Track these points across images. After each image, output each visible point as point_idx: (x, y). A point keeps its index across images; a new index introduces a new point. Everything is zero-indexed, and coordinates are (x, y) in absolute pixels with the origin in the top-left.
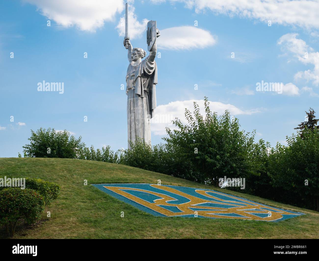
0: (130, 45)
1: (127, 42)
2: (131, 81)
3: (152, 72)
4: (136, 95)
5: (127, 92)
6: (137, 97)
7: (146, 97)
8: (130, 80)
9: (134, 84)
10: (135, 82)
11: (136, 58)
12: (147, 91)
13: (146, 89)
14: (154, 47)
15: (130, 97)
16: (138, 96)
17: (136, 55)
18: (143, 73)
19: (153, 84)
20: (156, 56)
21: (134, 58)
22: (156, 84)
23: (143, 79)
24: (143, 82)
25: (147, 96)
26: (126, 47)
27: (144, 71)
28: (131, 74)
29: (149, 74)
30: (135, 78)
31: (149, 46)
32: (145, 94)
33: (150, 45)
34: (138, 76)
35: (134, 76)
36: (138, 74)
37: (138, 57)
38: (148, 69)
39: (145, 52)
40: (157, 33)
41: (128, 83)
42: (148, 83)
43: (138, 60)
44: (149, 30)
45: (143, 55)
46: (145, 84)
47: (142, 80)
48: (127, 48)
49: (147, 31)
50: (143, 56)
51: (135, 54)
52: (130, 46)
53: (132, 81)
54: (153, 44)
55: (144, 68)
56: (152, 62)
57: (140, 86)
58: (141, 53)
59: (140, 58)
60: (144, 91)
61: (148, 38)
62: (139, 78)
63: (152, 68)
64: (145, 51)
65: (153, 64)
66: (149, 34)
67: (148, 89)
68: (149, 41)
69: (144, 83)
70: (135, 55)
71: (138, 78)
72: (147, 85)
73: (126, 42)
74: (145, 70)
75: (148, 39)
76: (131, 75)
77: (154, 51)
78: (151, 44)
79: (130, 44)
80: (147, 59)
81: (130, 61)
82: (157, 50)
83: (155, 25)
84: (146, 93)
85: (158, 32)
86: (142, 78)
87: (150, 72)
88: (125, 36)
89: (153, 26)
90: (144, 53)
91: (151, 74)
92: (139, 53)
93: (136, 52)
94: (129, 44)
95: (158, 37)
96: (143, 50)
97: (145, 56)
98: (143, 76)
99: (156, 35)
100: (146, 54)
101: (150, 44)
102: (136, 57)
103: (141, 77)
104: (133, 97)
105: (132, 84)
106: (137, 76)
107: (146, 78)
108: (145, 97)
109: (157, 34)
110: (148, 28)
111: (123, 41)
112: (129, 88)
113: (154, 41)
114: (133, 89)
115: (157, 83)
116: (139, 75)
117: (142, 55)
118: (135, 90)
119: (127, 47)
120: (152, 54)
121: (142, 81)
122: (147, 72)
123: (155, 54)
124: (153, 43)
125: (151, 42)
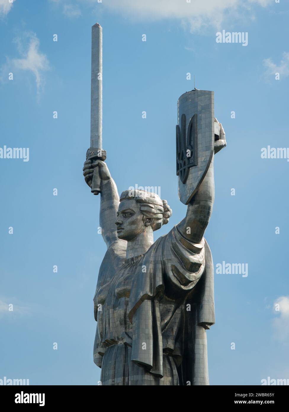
0: (108, 178)
1: (97, 169)
2: (115, 315)
3: (196, 282)
4: (133, 366)
5: (97, 355)
6: (138, 374)
7: (172, 376)
8: (111, 311)
9: (125, 324)
10: (131, 318)
11: (134, 227)
12: (174, 354)
13: (171, 345)
14: (201, 189)
15: (111, 372)
16: (141, 369)
17: (134, 218)
18: (161, 283)
19: (197, 327)
20: (209, 221)
21: (127, 227)
22: (209, 326)
23: (161, 308)
24: (162, 319)
25: (175, 372)
26: (92, 185)
27: (165, 277)
28: (118, 287)
29: (182, 287)
30: (132, 301)
31: (184, 182)
32: (167, 362)
33: (188, 182)
34: (141, 294)
35: (125, 293)
36: (143, 289)
37: (142, 223)
38: (181, 270)
39: (168, 206)
40: (216, 136)
41: (102, 320)
42: (177, 321)
43: (140, 238)
44: (185, 126)
45: (160, 216)
46: (167, 324)
47: (157, 309)
48: (98, 189)
49: (178, 127)
50: (161, 221)
51: (132, 214)
52: (109, 183)
53: (120, 312)
54: (199, 178)
55: (164, 264)
56: (197, 246)
57: (149, 334)
58: (153, 210)
59: (150, 230)
60: (164, 350)
61: (180, 155)
62: (148, 304)
63: (195, 267)
64: (166, 201)
65: (198, 251)
66: (185, 137)
67: (178, 345)
68: (186, 167)
69: (166, 321)
70: (129, 217)
71: (142, 300)
72: (175, 329)
73: (92, 167)
74: (171, 274)
75: (182, 159)
76: (116, 291)
77: (202, 203)
78: (194, 175)
79: (109, 174)
80: (176, 232)
81: (110, 240)
82: (213, 201)
83: (208, 108)
84: (171, 358)
85: (218, 134)
86: (156, 301)
87: (187, 282)
88: (89, 147)
89: (199, 108)
90: (162, 208)
91: (191, 287)
92: (145, 209)
93: (133, 206)
94: (104, 177)
95: (218, 149)
96: (158, 200)
97: (165, 222)
98: (161, 294)
99: (213, 144)
100: (169, 213)
101: (190, 176)
102: (133, 223)
103: (152, 299)
104: (124, 375)
105: (121, 324)
106: (137, 294)
107: (170, 303)
108: (168, 374)
109: (217, 138)
110: (183, 118)
111: (83, 166)
112: (109, 337)
113: (205, 164)
114: (121, 343)
115: (211, 324)
116: (147, 290)
117: (154, 216)
118: (129, 348)
119: (96, 186)
120: (195, 212)
121: (158, 314)
122: (175, 281)
123: (209, 213)
124: (200, 173)
125: (192, 170)
